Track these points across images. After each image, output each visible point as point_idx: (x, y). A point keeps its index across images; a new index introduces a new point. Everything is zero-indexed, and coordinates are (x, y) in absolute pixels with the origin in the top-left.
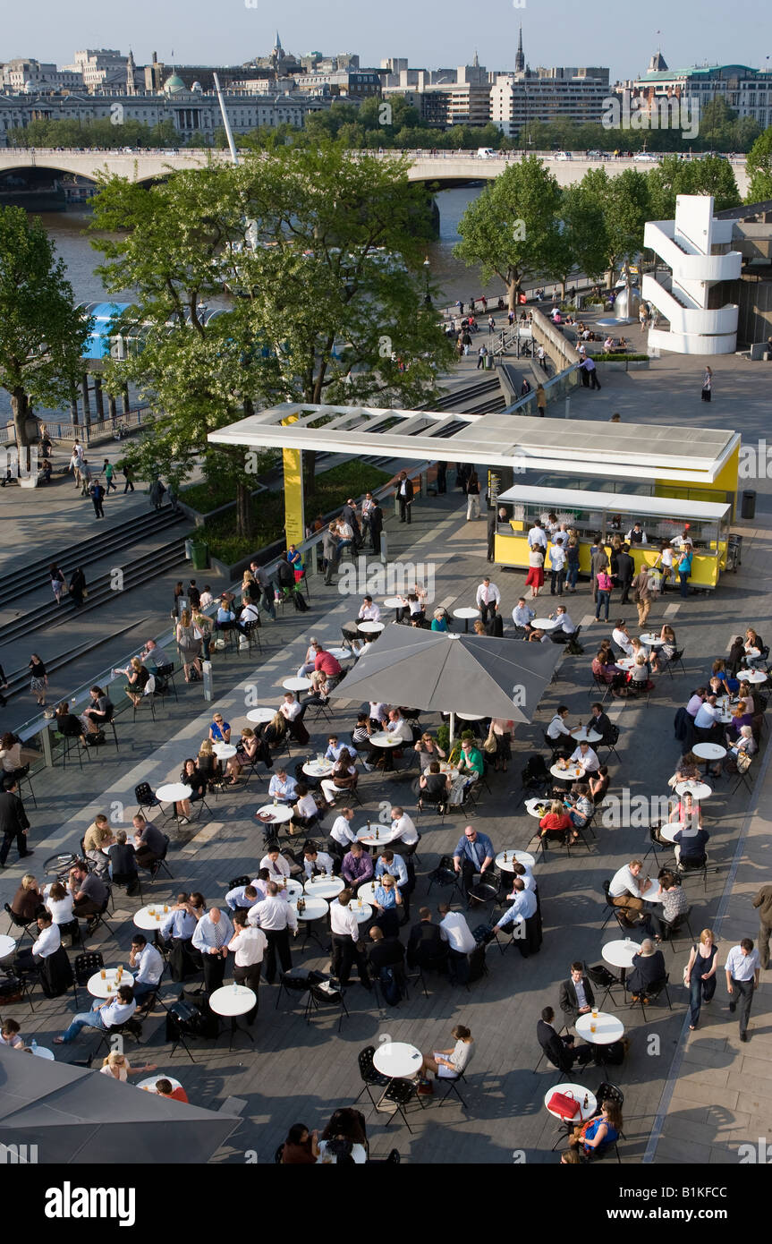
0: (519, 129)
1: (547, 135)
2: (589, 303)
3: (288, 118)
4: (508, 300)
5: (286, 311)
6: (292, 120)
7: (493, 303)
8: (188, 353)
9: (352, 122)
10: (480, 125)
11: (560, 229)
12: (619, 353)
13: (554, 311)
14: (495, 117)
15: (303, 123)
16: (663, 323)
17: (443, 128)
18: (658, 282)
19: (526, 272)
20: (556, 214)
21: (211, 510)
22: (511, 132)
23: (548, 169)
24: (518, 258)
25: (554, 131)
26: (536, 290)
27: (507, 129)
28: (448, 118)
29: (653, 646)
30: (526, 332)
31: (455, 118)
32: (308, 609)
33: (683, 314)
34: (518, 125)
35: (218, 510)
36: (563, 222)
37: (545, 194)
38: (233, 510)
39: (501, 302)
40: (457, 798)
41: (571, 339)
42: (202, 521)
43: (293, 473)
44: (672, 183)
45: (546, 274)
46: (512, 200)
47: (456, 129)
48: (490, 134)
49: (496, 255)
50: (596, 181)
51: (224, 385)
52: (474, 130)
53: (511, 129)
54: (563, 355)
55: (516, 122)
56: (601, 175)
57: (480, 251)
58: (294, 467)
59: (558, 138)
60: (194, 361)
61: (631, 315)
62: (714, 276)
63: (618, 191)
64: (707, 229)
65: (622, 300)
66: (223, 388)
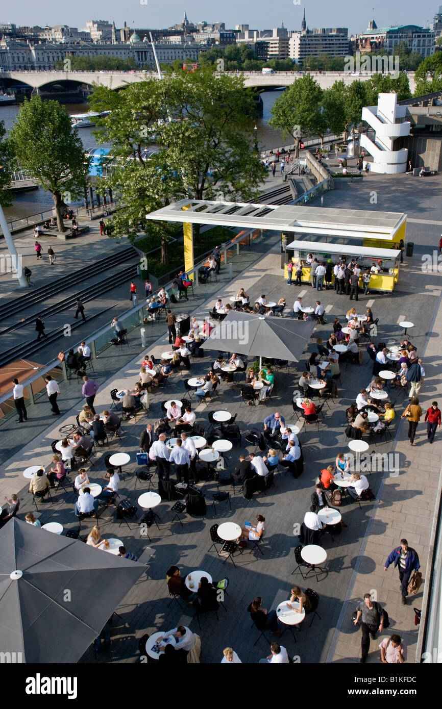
0: (303, 60)
1: (317, 63)
3: (191, 55)
4: (295, 147)
5: (184, 154)
6: (192, 57)
7: (287, 148)
8: (136, 175)
9: (221, 57)
10: (283, 58)
11: (321, 111)
14: (291, 57)
15: (197, 58)
17: (265, 60)
18: (368, 137)
19: (304, 133)
20: (319, 103)
21: (149, 251)
22: (299, 62)
23: (316, 81)
24: (300, 126)
25: (320, 61)
26: (309, 142)
27: (297, 60)
28: (267, 54)
30: (303, 163)
31: (271, 55)
33: (380, 153)
35: (153, 251)
36: (322, 107)
37: (316, 94)
40: (263, 397)
41: (325, 166)
44: (377, 87)
45: (313, 134)
46: (298, 97)
47: (273, 60)
48: (289, 63)
50: (339, 86)
52: (281, 61)
53: (299, 60)
54: (321, 175)
55: (301, 57)
56: (341, 84)
57: (281, 123)
59: (322, 65)
60: (139, 179)
61: (355, 154)
62: (397, 134)
63: (350, 92)
64: (394, 110)
65: (351, 146)
66: (153, 192)
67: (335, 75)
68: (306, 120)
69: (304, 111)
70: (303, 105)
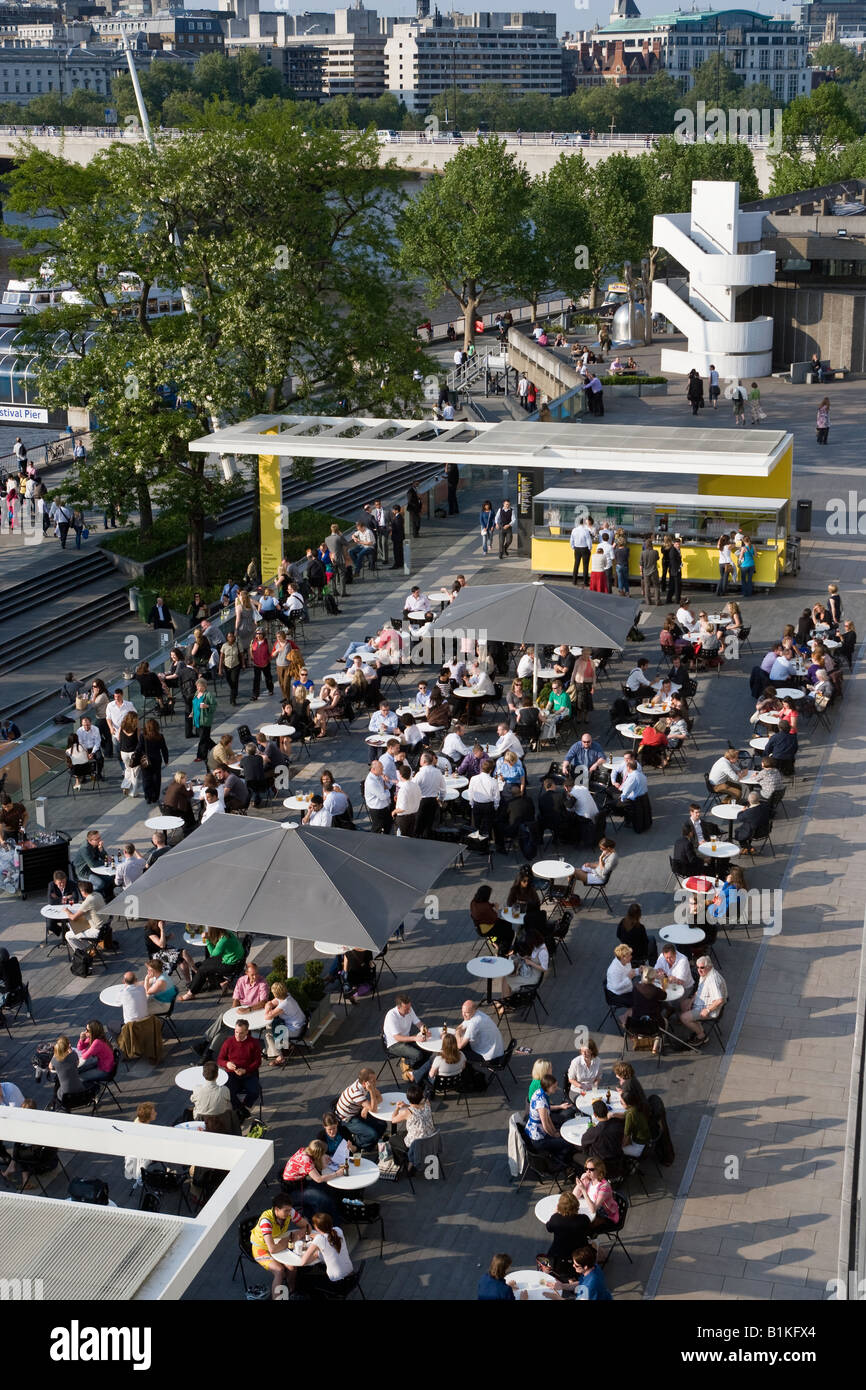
0: (430, 101)
1: (470, 111)
2: (579, 322)
3: (87, 82)
4: (461, 326)
5: (263, 309)
6: (92, 85)
7: (440, 331)
8: (152, 355)
9: (183, 89)
10: (370, 95)
11: (532, 232)
12: (628, 376)
13: (537, 332)
14: (393, 83)
15: (108, 89)
16: (679, 341)
17: (317, 98)
18: (672, 289)
19: (487, 287)
20: (525, 212)
21: (150, 558)
22: (417, 106)
23: (513, 156)
24: (478, 269)
25: (481, 105)
26: (495, 316)
27: (410, 102)
28: (324, 84)
29: (718, 625)
30: (497, 362)
31: (334, 85)
32: (340, 612)
33: (705, 327)
34: (425, 96)
35: (157, 559)
36: (532, 223)
37: (514, 190)
38: (182, 555)
39: (451, 330)
40: (550, 732)
41: (568, 362)
42: (142, 571)
43: (272, 499)
44: (671, 171)
45: (514, 290)
46: (469, 193)
47: (338, 100)
48: (387, 108)
49: (448, 266)
50: (571, 169)
51: (199, 391)
52: (364, 102)
53: (417, 101)
54: (558, 381)
55: (425, 91)
56: (578, 162)
57: (427, 262)
58: (273, 492)
59: (485, 115)
60: (159, 365)
61: (634, 335)
62: (742, 280)
63: (603, 183)
64: (732, 222)
65: (622, 317)
66: (197, 395)
67: (541, 141)
68: (491, 253)
69: (488, 230)
70: (483, 216)
